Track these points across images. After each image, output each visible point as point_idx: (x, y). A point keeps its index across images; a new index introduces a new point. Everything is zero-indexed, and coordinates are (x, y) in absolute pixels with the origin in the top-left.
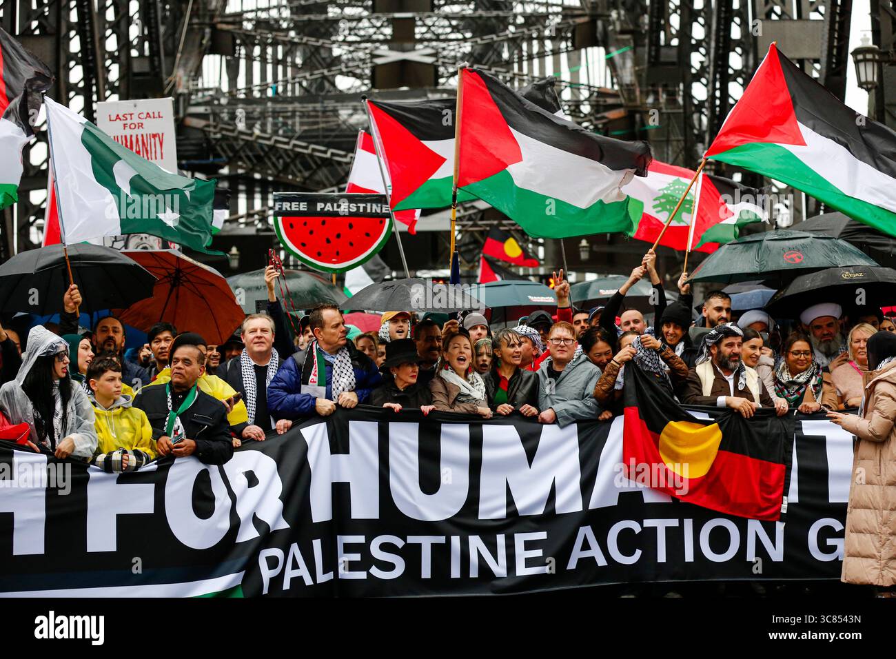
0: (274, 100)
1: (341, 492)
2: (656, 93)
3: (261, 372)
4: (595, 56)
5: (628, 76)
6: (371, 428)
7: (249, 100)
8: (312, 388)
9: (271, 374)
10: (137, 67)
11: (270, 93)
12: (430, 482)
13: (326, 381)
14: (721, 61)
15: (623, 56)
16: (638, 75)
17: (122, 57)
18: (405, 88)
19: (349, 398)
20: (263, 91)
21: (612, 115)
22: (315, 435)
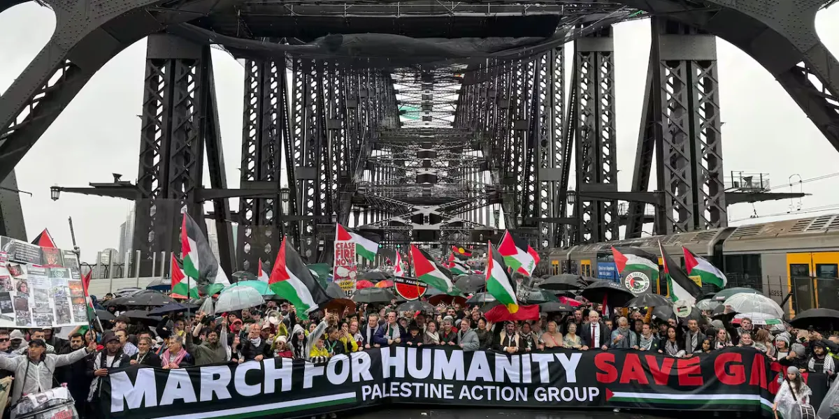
0: (386, 186)
1: (393, 369)
2: (506, 187)
3: (372, 331)
4: (487, 173)
5: (497, 181)
6: (403, 349)
7: (378, 185)
8: (387, 336)
9: (375, 332)
10: (343, 174)
11: (385, 184)
12: (419, 366)
13: (391, 335)
14: (527, 178)
15: (496, 174)
16: (500, 181)
17: (338, 172)
18: (426, 183)
19: (398, 340)
20: (383, 183)
21: (491, 193)
22: (385, 351)
